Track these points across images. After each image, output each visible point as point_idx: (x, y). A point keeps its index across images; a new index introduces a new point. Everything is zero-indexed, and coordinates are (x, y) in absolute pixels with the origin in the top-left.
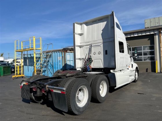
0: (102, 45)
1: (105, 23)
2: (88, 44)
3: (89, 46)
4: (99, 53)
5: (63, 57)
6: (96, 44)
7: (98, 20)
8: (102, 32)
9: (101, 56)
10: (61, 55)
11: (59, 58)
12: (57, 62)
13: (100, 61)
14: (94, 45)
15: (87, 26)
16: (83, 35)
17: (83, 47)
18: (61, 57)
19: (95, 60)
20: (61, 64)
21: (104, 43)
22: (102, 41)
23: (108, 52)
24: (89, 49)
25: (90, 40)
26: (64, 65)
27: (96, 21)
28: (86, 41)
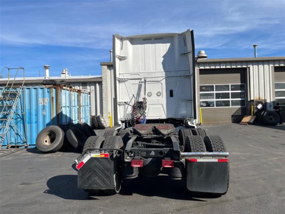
0: (164, 82)
1: (168, 45)
2: (137, 77)
3: (139, 81)
4: (159, 94)
5: (53, 98)
6: (153, 79)
7: (155, 39)
8: (163, 59)
9: (163, 99)
10: (47, 94)
11: (40, 100)
12: (37, 110)
13: (161, 106)
14: (149, 80)
15: (132, 43)
16: (125, 59)
17: (126, 81)
18: (47, 100)
19: (151, 106)
20: (47, 113)
21: (167, 78)
22: (164, 74)
23: (174, 94)
24: (137, 86)
25: (141, 72)
26: (55, 115)
27: (151, 39)
28: (132, 71)
